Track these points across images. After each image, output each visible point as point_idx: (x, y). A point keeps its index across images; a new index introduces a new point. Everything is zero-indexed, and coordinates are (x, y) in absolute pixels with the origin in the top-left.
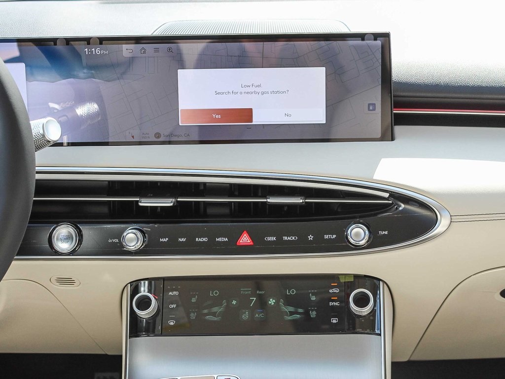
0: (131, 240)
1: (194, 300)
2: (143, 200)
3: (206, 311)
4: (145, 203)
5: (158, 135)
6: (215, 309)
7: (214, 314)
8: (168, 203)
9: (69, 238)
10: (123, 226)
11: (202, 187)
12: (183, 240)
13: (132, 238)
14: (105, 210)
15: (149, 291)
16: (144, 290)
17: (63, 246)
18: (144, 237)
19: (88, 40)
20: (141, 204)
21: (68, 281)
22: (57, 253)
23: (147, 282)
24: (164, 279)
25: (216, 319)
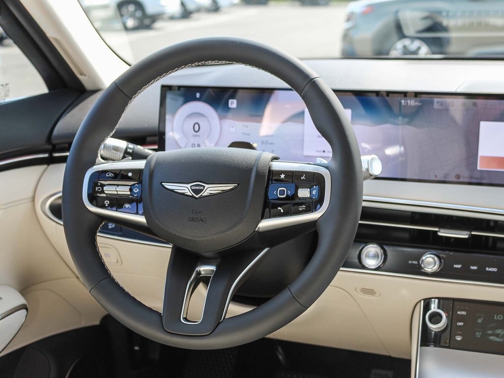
0: (429, 264)
1: (480, 321)
2: (442, 230)
3: (490, 332)
4: (443, 233)
5: (458, 176)
6: (498, 331)
7: (497, 335)
8: (463, 235)
9: (376, 256)
10: (422, 250)
11: (492, 224)
12: (475, 268)
13: (430, 261)
14: (406, 235)
15: (439, 308)
16: (434, 307)
17: (371, 263)
18: (440, 262)
19: (405, 94)
20: (440, 234)
21: (371, 292)
22: (364, 267)
23: (437, 301)
24: (454, 300)
25: (498, 340)
